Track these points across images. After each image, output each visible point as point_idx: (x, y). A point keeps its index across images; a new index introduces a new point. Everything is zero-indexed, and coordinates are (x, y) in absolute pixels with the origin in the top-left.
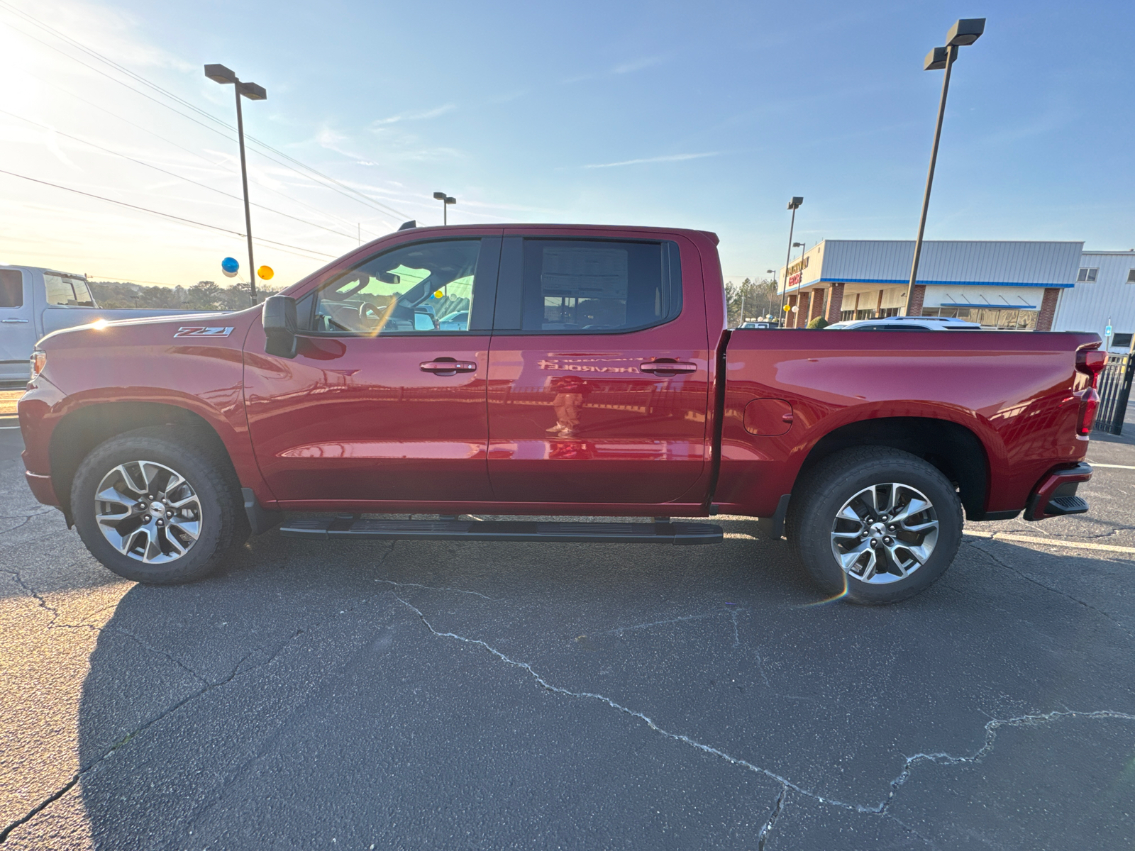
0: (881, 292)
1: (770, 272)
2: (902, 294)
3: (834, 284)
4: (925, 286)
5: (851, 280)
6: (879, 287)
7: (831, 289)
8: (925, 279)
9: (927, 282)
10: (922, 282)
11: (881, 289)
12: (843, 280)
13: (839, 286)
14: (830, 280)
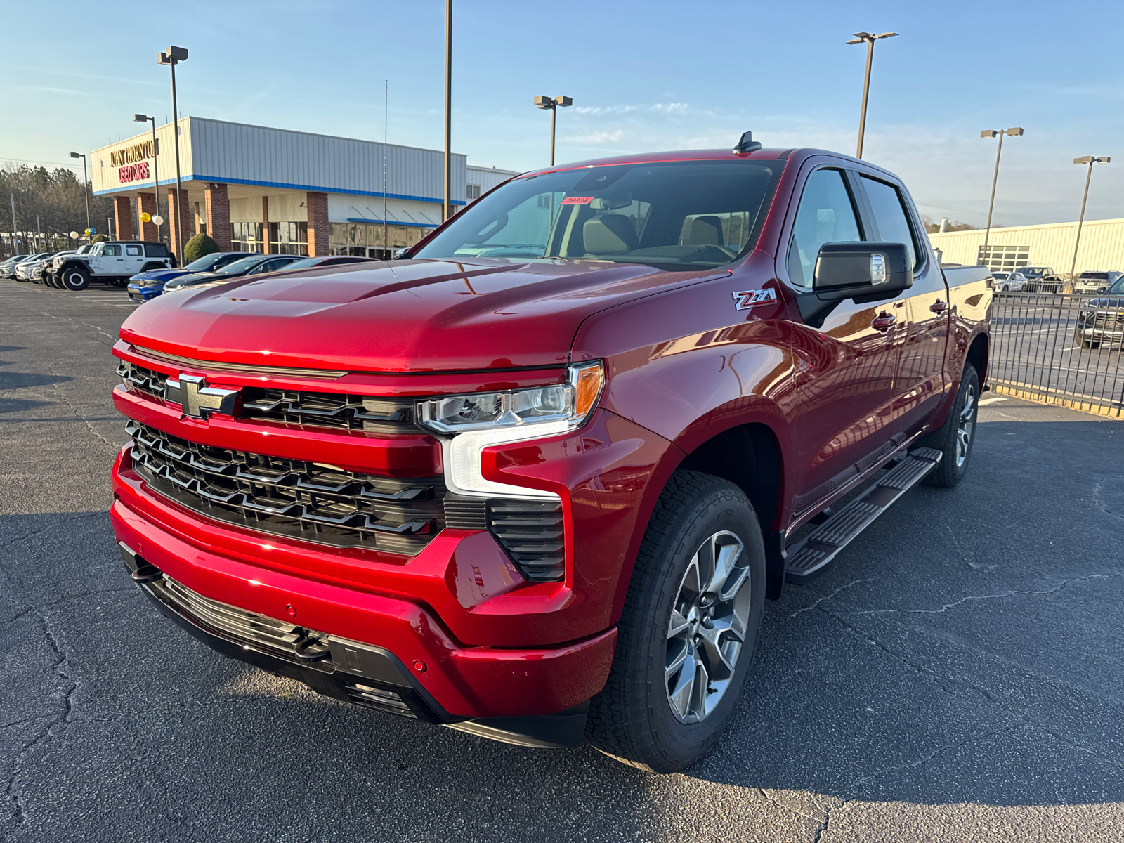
0: (265, 199)
1: (74, 155)
2: (300, 204)
3: (212, 185)
4: (326, 195)
5: (237, 181)
6: (262, 192)
7: (209, 191)
8: (327, 186)
9: (329, 189)
10: (325, 188)
11: (265, 195)
12: (225, 179)
13: (219, 188)
14: (207, 178)
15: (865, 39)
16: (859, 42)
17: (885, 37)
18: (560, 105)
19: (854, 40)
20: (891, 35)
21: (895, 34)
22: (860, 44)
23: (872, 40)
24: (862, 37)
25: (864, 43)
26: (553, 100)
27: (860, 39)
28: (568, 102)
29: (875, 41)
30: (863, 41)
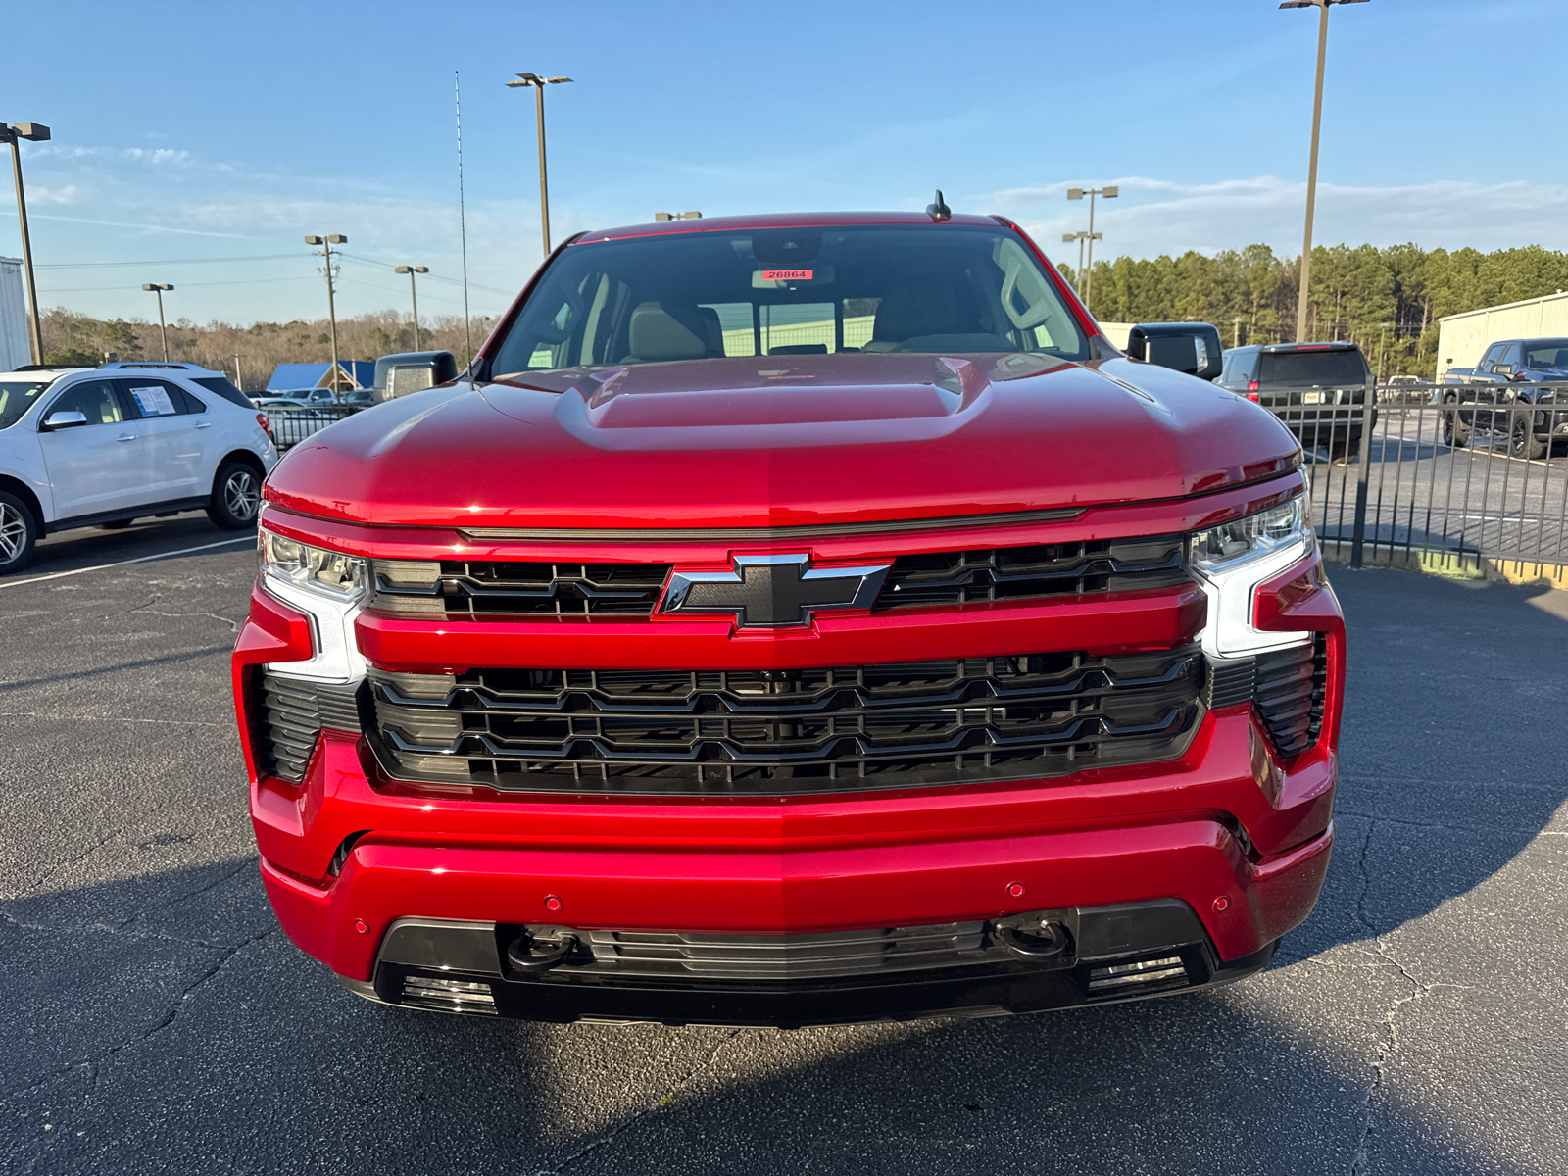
15: (531, 82)
16: (522, 85)
17: (556, 82)
18: (26, 137)
19: (517, 82)
20: (564, 81)
21: (568, 80)
22: (524, 88)
23: (540, 84)
24: (527, 79)
25: (529, 88)
26: (9, 127)
27: (524, 81)
28: (40, 133)
29: (544, 86)
30: (527, 85)
